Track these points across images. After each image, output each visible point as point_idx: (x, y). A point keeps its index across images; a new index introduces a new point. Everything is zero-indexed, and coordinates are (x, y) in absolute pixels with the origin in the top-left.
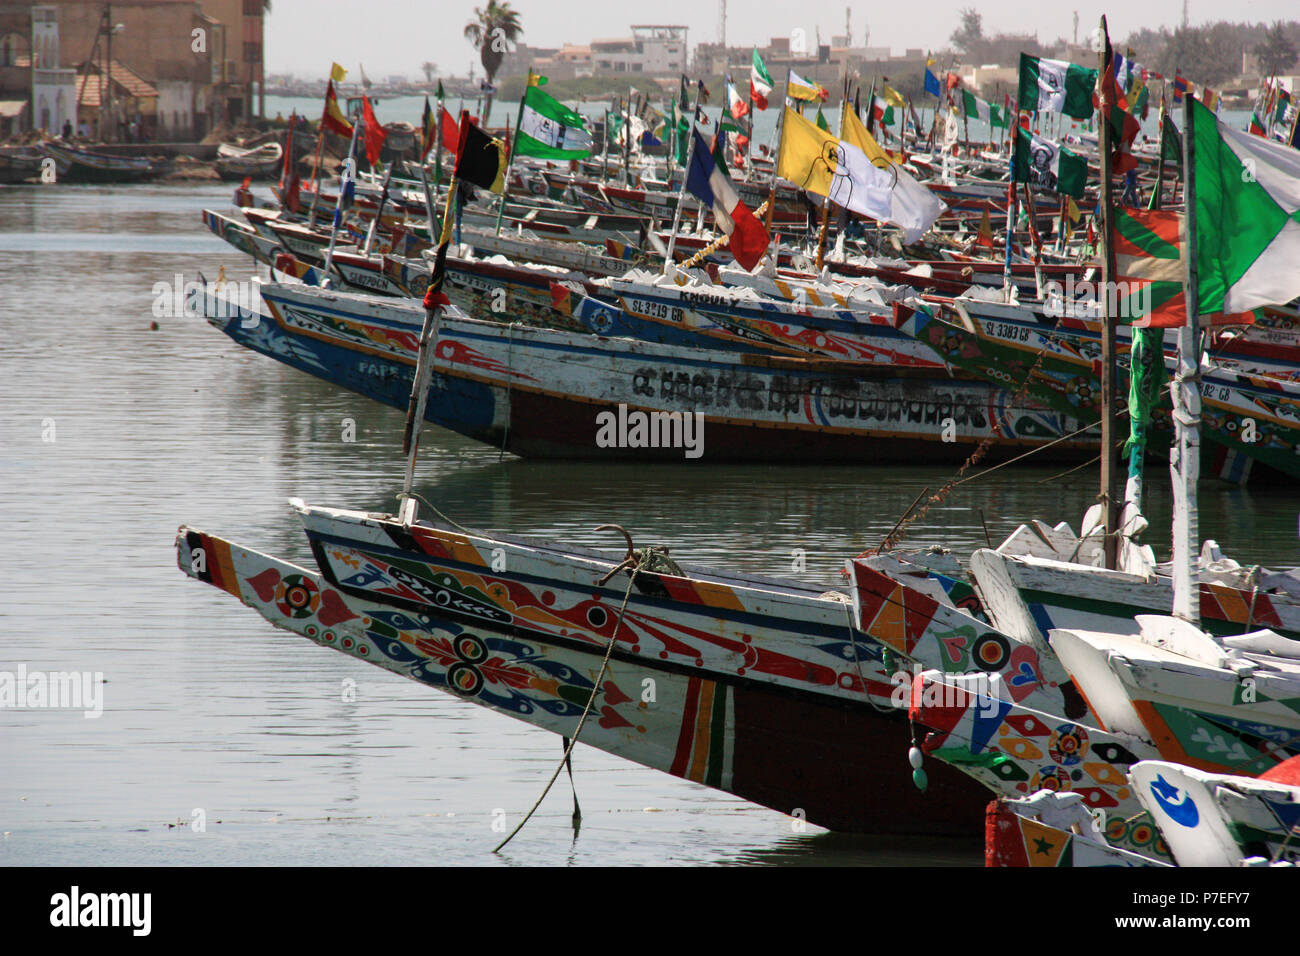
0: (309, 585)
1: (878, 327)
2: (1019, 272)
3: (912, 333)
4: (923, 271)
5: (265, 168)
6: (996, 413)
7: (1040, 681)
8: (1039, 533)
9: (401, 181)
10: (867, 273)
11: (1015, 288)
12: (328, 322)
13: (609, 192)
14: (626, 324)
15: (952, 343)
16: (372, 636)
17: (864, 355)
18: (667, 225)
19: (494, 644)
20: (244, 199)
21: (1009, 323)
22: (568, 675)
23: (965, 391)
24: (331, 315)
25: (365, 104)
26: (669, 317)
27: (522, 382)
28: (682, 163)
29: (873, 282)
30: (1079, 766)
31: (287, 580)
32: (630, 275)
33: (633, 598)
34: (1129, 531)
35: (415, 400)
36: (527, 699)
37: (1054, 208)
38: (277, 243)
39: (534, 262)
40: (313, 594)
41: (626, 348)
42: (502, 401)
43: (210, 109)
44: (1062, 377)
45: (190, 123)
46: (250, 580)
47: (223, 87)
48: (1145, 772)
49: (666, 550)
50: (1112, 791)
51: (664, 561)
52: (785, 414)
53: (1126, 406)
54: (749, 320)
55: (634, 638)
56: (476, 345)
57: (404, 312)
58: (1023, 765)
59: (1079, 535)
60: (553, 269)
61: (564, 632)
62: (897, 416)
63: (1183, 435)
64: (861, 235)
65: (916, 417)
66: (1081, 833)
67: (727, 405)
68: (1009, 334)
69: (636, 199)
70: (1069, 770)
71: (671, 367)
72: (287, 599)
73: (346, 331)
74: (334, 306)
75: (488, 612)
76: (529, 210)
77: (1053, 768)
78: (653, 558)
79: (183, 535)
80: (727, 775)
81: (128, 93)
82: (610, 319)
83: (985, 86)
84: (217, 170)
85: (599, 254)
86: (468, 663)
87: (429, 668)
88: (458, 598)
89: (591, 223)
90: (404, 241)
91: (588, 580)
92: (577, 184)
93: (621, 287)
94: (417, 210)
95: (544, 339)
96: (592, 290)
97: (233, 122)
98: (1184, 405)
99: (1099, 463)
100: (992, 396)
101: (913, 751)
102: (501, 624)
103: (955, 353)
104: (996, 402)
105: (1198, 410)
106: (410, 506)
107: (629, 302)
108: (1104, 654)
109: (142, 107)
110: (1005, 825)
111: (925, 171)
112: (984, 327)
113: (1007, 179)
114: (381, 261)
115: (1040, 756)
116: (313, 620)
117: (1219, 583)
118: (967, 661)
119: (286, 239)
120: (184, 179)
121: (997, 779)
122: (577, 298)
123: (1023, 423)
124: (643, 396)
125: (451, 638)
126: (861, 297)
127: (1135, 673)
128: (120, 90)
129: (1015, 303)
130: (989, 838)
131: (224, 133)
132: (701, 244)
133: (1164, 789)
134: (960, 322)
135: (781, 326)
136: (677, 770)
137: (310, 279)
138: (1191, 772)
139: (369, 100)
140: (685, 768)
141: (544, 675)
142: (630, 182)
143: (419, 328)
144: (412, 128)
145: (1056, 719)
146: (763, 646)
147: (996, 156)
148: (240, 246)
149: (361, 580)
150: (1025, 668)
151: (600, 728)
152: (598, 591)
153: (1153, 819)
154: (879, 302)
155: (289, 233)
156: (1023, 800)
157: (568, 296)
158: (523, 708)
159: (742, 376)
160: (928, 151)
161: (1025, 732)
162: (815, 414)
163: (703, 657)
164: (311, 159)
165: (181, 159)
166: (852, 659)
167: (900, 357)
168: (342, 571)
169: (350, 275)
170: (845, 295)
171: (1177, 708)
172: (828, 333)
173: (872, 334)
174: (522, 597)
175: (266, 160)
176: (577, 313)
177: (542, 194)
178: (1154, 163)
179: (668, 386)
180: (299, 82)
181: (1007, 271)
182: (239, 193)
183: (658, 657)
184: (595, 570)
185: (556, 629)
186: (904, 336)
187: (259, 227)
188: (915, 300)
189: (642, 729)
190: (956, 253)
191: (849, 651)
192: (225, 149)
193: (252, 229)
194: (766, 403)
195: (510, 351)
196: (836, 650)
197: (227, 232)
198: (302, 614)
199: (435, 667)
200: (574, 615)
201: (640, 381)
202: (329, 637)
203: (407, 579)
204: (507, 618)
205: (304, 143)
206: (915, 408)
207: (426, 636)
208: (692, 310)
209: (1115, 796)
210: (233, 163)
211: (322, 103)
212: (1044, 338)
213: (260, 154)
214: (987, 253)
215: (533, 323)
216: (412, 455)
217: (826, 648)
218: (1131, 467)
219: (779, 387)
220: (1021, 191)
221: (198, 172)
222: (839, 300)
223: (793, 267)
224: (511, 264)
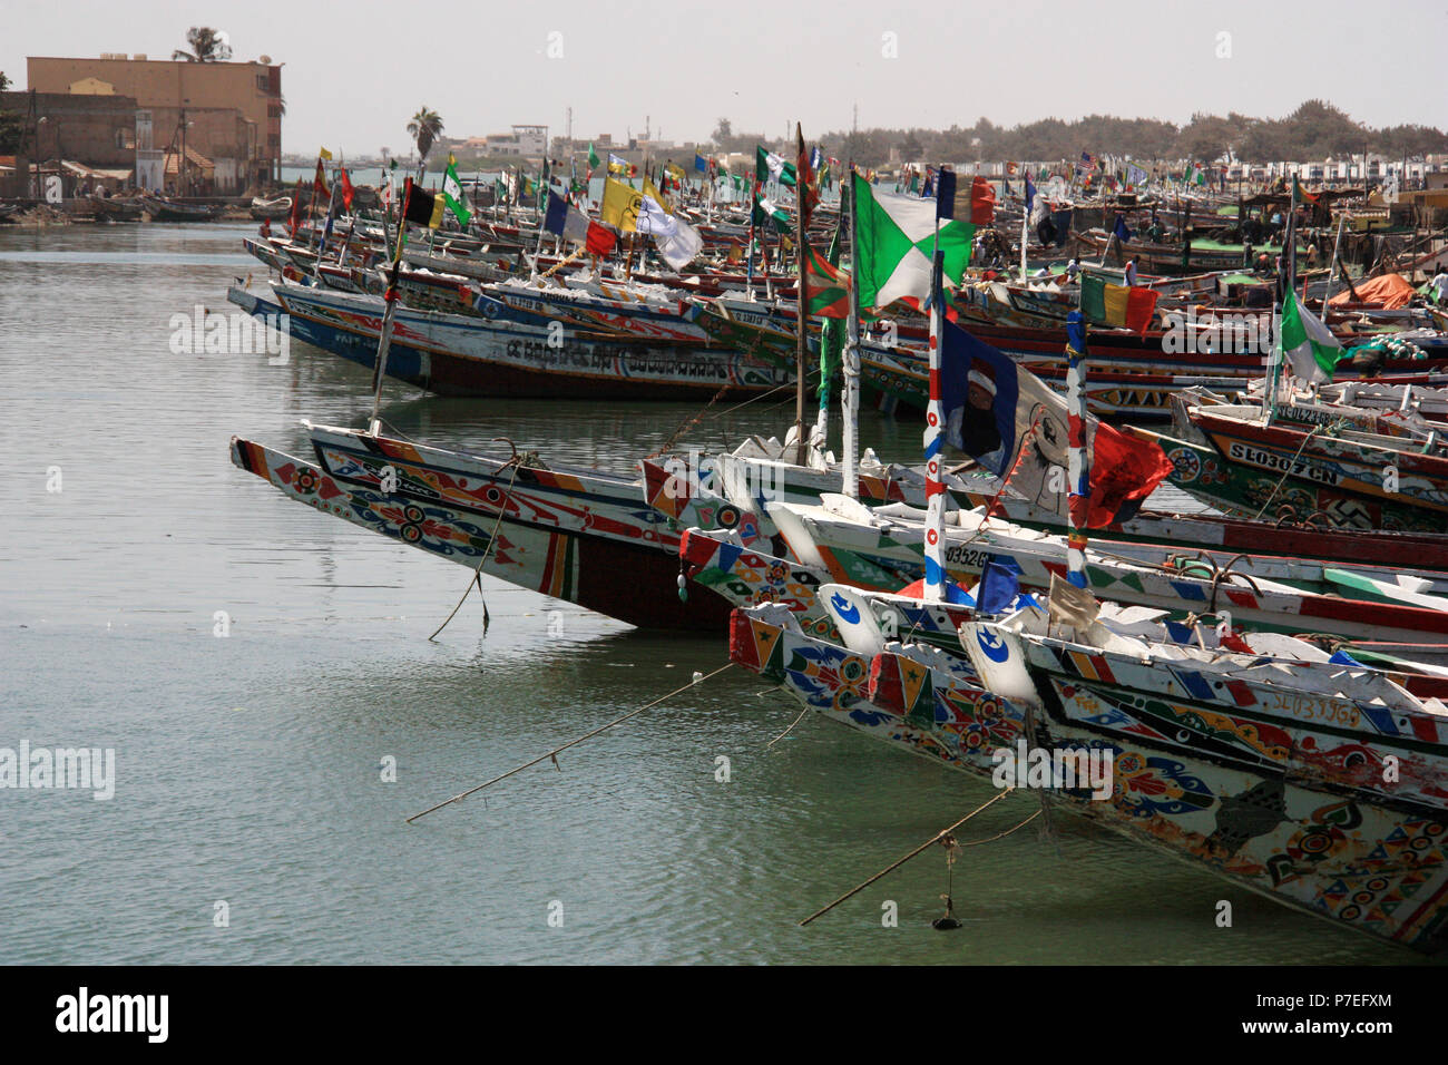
0: (313, 474)
1: (664, 315)
2: (756, 282)
3: (690, 319)
4: (695, 280)
5: (282, 213)
6: (733, 368)
7: (758, 535)
8: (759, 445)
9: (367, 221)
10: (658, 281)
11: (754, 292)
12: (317, 309)
13: (496, 229)
14: (506, 312)
15: (715, 326)
16: (353, 506)
17: (655, 332)
18: (533, 251)
19: (429, 511)
20: (265, 233)
21: (751, 313)
22: (476, 531)
23: (714, 356)
24: (317, 304)
25: (344, 172)
26: (533, 308)
27: (437, 347)
28: (543, 212)
29: (661, 287)
30: (784, 586)
31: (300, 470)
32: (509, 282)
33: (516, 484)
34: (813, 443)
35: (380, 358)
36: (450, 545)
37: (774, 242)
38: (289, 259)
39: (447, 272)
40: (316, 479)
41: (502, 327)
42: (425, 360)
43: (247, 175)
44: (781, 347)
45: (234, 184)
46: (276, 470)
47: (255, 162)
48: (828, 590)
49: (537, 454)
50: (804, 601)
51: (535, 461)
52: (602, 369)
53: (819, 366)
54: (584, 310)
55: (516, 508)
56: (408, 325)
57: (363, 303)
58: (748, 585)
59: (783, 444)
60: (458, 277)
61: (472, 504)
62: (671, 371)
63: (849, 382)
64: (655, 258)
65: (683, 371)
66: (788, 628)
67: (565, 363)
68: (750, 320)
69: (513, 235)
70: (778, 588)
71: (531, 340)
72: (299, 481)
73: (328, 315)
74: (320, 299)
75: (425, 492)
76: (446, 241)
77: (767, 587)
78: (529, 459)
79: (235, 442)
80: (574, 593)
81: (196, 165)
82: (496, 309)
83: (733, 166)
84: (252, 214)
85: (493, 268)
86: (413, 523)
87: (389, 526)
88: (407, 482)
89: (485, 249)
90: (371, 259)
91: (487, 472)
92: (479, 224)
93: (504, 289)
94: (378, 240)
95: (453, 321)
96: (484, 290)
97: (261, 183)
98: (850, 363)
99: (795, 401)
100: (730, 359)
101: (680, 577)
102: (433, 499)
103: (716, 332)
104: (733, 362)
105: (859, 367)
106: (376, 425)
107: (508, 298)
108: (800, 518)
109: (204, 175)
110: (741, 623)
111: (696, 218)
112: (734, 316)
113: (748, 224)
114: (349, 272)
115: (760, 580)
116: (316, 495)
117: (868, 475)
118: (713, 522)
119: (295, 257)
120: (231, 219)
121: (732, 593)
122: (476, 295)
123: (750, 376)
124: (514, 358)
125: (403, 507)
126: (654, 297)
127: (818, 529)
128: (191, 164)
129: (754, 301)
130: (732, 631)
131: (256, 191)
132: (555, 262)
133: (839, 601)
134: (720, 312)
135: (604, 314)
136: (543, 590)
137: (305, 282)
138: (856, 590)
139: (347, 171)
140: (548, 588)
141: (460, 531)
142: (512, 223)
143: (382, 315)
144: (374, 189)
145: (769, 557)
146: (597, 513)
147: (739, 210)
148: (265, 262)
149: (346, 471)
150: (749, 527)
151: (496, 565)
152: (493, 479)
153: (832, 620)
154: (665, 300)
155: (297, 253)
156: (753, 608)
157: (470, 295)
158: (447, 551)
159: (575, 345)
160: (697, 206)
161: (751, 566)
162: (620, 369)
163: (559, 520)
164: (309, 207)
165: (228, 207)
166: (652, 522)
167: (678, 334)
168: (334, 465)
169: (330, 280)
170: (644, 295)
171: (843, 550)
172: (633, 319)
173: (660, 320)
174: (446, 482)
175: (282, 208)
176: (476, 305)
177: (457, 230)
178: (836, 215)
179: (529, 351)
180: (303, 159)
181: (749, 281)
182: (262, 229)
183: (531, 520)
184: (492, 466)
185: (467, 502)
186: (686, 322)
187: (279, 251)
188: (693, 299)
189: (521, 565)
190: (714, 270)
191: (650, 517)
192: (256, 201)
193: (273, 251)
194: (590, 362)
195: (431, 329)
196: (642, 516)
197: (259, 253)
198: (309, 491)
199: (392, 525)
200: (479, 494)
201: (512, 348)
202: (326, 506)
203: (373, 470)
204: (437, 495)
205: (306, 198)
206: (683, 366)
207: (386, 505)
208: (548, 303)
209: (805, 604)
210: (261, 210)
211: (315, 172)
212: (773, 323)
213: (279, 204)
214: (734, 270)
215: (445, 311)
216: (377, 393)
217: (636, 515)
218: (821, 403)
219: (597, 352)
220: (758, 231)
221: (239, 215)
222: (640, 298)
223: (613, 278)
224: (431, 274)
